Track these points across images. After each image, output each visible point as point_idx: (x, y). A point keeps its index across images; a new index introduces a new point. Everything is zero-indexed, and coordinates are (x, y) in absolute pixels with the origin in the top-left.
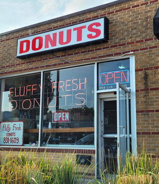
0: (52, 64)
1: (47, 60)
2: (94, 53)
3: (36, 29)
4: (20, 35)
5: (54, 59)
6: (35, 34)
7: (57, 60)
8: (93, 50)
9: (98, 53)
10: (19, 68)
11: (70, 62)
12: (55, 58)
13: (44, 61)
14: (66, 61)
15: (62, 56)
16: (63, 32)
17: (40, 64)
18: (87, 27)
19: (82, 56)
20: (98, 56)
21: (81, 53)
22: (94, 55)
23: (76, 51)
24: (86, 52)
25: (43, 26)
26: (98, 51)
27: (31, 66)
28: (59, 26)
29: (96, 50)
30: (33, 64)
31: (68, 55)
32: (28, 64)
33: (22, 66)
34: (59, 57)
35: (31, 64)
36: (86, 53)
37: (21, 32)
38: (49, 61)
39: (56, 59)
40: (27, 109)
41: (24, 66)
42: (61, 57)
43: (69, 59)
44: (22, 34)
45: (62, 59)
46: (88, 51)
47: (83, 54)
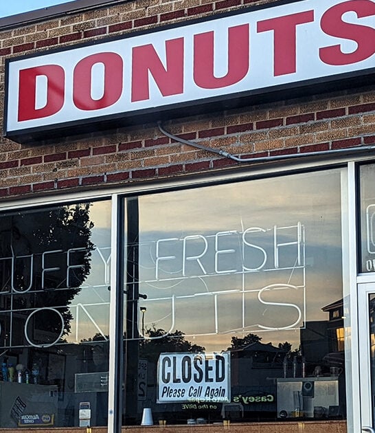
0: (161, 166)
1: (138, 150)
2: (344, 123)
3: (83, 20)
4: (11, 42)
5: (170, 144)
6: (83, 39)
7: (185, 151)
8: (342, 112)
9: (363, 124)
10: (15, 180)
11: (242, 157)
12: (173, 141)
13: (127, 154)
14: (226, 154)
15: (202, 135)
16: (210, 35)
17: (108, 166)
18: (318, 17)
19: (293, 136)
20: (362, 137)
21: (289, 121)
22: (346, 132)
23: (265, 114)
24: (311, 117)
25: (115, 9)
26: (361, 116)
27: (66, 173)
28: (186, 12)
29: (352, 111)
30: (75, 164)
31: (232, 130)
32: (55, 163)
33: (28, 170)
34: (192, 136)
35: (65, 165)
36: (311, 122)
37: (20, 32)
38: (145, 153)
39: (180, 147)
40: (46, 346)
41: (36, 174)
42: (198, 140)
43: (235, 145)
44: (21, 40)
45: (207, 144)
46: (320, 116)
47: (297, 126)
